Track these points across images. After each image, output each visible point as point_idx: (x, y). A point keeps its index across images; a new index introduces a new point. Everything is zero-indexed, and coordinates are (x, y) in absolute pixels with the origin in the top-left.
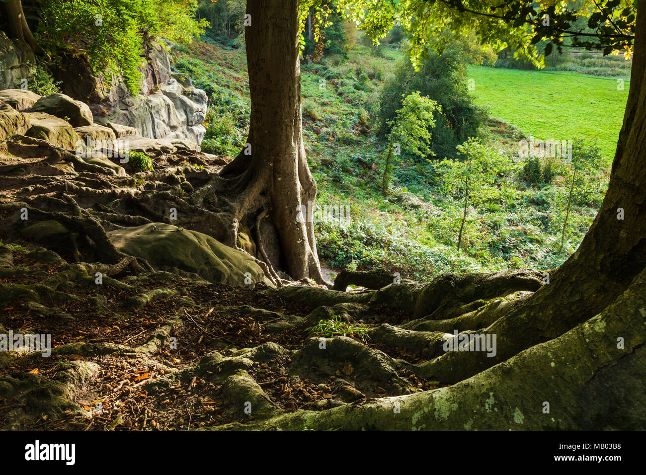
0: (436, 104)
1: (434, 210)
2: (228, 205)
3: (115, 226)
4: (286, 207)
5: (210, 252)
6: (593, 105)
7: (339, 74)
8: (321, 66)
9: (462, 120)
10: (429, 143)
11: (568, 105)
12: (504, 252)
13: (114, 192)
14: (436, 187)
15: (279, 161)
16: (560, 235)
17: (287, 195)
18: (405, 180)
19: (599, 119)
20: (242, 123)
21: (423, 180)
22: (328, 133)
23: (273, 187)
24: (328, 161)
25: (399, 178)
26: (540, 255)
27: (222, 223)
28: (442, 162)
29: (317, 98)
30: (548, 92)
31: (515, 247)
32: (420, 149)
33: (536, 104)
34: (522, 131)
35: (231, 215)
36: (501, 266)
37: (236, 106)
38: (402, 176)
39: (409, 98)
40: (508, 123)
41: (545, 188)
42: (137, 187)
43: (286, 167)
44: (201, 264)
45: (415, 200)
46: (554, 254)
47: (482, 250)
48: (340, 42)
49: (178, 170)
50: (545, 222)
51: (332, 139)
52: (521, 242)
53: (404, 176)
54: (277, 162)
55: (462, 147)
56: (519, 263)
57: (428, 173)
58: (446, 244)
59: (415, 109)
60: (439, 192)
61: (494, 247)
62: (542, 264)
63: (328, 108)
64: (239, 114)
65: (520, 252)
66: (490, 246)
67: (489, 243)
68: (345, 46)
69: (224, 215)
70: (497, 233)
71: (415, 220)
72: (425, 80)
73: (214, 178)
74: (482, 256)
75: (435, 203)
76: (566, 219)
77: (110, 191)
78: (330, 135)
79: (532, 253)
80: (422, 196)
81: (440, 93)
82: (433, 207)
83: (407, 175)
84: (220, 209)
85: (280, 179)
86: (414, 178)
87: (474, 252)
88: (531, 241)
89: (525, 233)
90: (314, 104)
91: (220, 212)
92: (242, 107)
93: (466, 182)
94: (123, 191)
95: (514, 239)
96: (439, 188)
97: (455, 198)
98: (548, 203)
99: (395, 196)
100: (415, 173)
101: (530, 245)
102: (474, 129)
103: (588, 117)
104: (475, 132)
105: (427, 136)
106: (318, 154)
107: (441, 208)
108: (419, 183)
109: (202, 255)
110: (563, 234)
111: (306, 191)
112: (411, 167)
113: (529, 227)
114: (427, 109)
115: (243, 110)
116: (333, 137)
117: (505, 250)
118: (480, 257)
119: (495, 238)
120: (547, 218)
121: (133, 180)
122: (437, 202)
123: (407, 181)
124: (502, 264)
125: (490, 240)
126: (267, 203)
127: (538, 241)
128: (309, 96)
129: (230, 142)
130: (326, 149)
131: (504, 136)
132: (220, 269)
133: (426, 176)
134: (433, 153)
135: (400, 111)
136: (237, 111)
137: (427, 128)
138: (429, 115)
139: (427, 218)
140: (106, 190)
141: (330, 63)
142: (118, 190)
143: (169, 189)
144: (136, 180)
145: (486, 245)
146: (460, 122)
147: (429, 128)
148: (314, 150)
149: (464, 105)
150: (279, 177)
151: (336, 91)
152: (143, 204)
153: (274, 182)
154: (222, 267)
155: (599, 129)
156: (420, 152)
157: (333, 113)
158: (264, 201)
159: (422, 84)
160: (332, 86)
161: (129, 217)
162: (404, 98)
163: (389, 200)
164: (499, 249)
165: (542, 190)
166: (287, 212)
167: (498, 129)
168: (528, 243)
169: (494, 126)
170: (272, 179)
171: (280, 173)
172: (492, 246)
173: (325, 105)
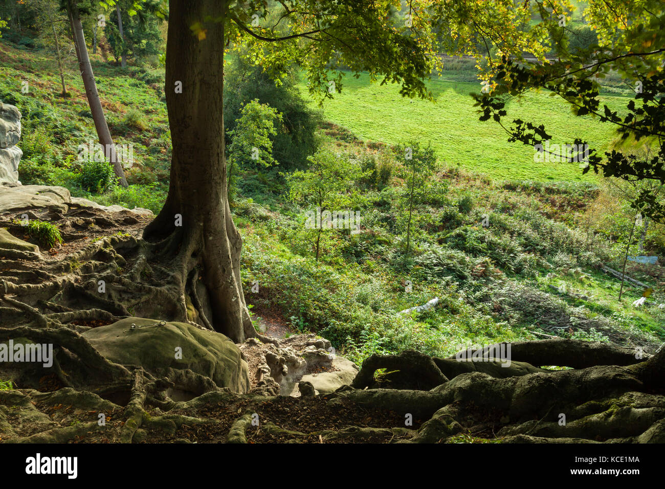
0: (276, 111)
1: (283, 219)
2: (168, 275)
3: (81, 328)
4: (219, 266)
5: (195, 342)
6: (412, 104)
7: (160, 77)
8: (137, 68)
9: (298, 124)
10: (271, 151)
11: (391, 105)
12: (356, 257)
13: (56, 283)
14: (280, 196)
15: (210, 220)
16: (405, 235)
17: (219, 254)
18: (248, 190)
19: (420, 117)
20: (59, 139)
21: (266, 190)
22: (158, 145)
23: (204, 247)
24: (164, 175)
25: (242, 188)
26: (390, 256)
27: (170, 298)
28: (295, 175)
29: (139, 105)
30: (372, 93)
31: (366, 250)
32: (263, 158)
33: (362, 105)
34: (354, 131)
35: (176, 287)
36: (356, 271)
37: (49, 119)
38: (244, 185)
39: (248, 106)
40: (340, 125)
41: (385, 189)
42: (74, 272)
43: (216, 225)
44: (190, 358)
45: (262, 211)
46: (403, 253)
47: (336, 256)
48: (157, 42)
49: (105, 242)
50: (389, 222)
51: (164, 150)
52: (371, 245)
53: (246, 186)
54: (207, 220)
55: (313, 158)
56: (372, 266)
57: (270, 181)
58: (303, 255)
59: (256, 117)
60: (284, 200)
61: (347, 252)
62: (393, 265)
63: (154, 117)
64: (54, 128)
65: (371, 255)
66: (343, 252)
67: (342, 249)
68: (162, 46)
69: (171, 289)
70: (348, 238)
71: (266, 232)
72: (258, 86)
73: (142, 245)
74: (337, 263)
75: (282, 213)
76: (410, 219)
77: (51, 283)
78: (161, 146)
79: (383, 255)
80: (268, 205)
81: (274, 98)
82: (281, 217)
83: (249, 185)
84: (162, 282)
85: (211, 238)
86: (257, 188)
87: (329, 259)
88: (380, 243)
89: (374, 235)
90: (138, 113)
91: (164, 286)
92: (56, 120)
93: (320, 193)
94: (64, 281)
95: (364, 242)
96: (284, 196)
97: (301, 205)
98: (389, 204)
99: (243, 209)
100: (257, 182)
101: (380, 247)
102: (311, 134)
103: (409, 116)
104: (312, 136)
105: (268, 144)
106: (153, 169)
107: (289, 217)
108: (263, 192)
109: (190, 347)
110: (408, 233)
111: (233, 246)
112: (252, 176)
113: (377, 229)
114: (268, 117)
115: (58, 124)
116: (165, 148)
117: (358, 255)
118: (336, 264)
119: (347, 243)
120: (390, 218)
121: (68, 264)
122: (284, 211)
123: (251, 191)
124: (357, 269)
125: (342, 246)
126: (198, 264)
127: (386, 242)
128: (130, 103)
129: (49, 162)
130: (160, 162)
131: (337, 138)
132: (209, 359)
133: (269, 185)
134: (276, 161)
135: (240, 120)
136: (51, 124)
137: (268, 137)
138: (270, 124)
139: (277, 229)
140: (47, 283)
141: (148, 65)
142: (59, 279)
143: (107, 268)
144: (71, 264)
145: (339, 251)
146: (296, 126)
147: (270, 136)
148: (146, 165)
149: (300, 110)
150: (210, 236)
151: (159, 97)
152: (89, 292)
153: (205, 241)
154: (210, 356)
155: (420, 128)
156: (264, 162)
157: (159, 122)
158: (195, 262)
159: (255, 89)
160: (152, 90)
161: (86, 312)
162: (242, 107)
163: (236, 213)
164: (352, 254)
165: (382, 192)
166: (220, 271)
167: (331, 131)
168: (378, 246)
169: (326, 128)
170: (203, 240)
171: (211, 232)
172: (346, 252)
173: (150, 112)
